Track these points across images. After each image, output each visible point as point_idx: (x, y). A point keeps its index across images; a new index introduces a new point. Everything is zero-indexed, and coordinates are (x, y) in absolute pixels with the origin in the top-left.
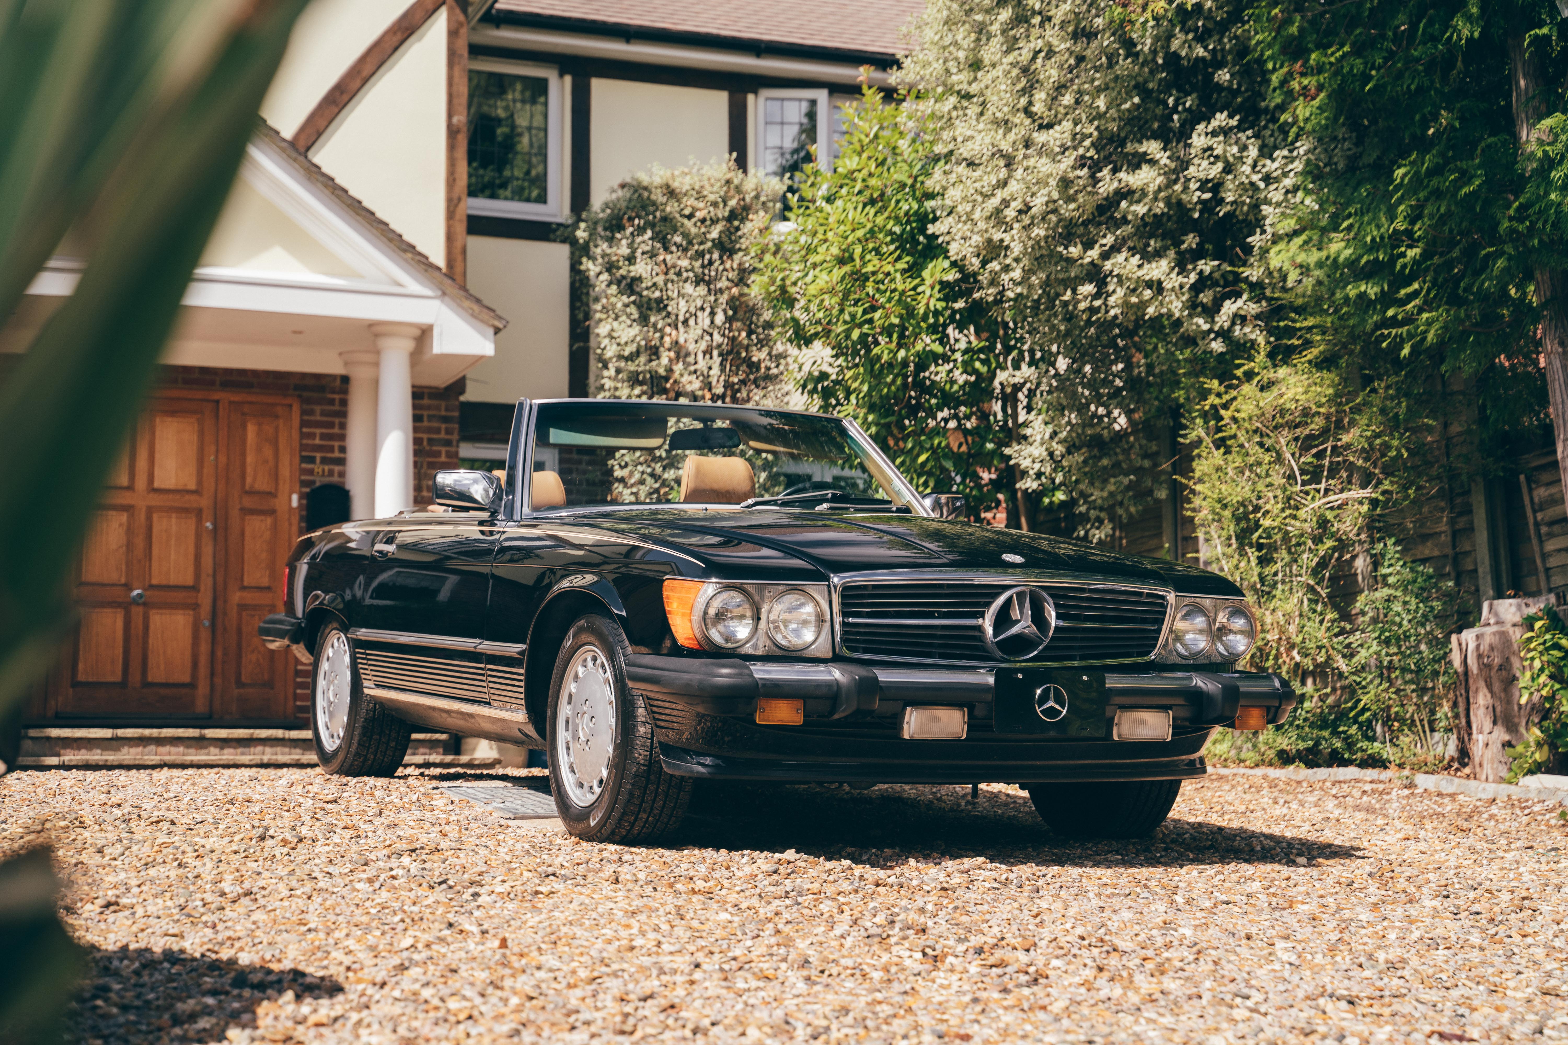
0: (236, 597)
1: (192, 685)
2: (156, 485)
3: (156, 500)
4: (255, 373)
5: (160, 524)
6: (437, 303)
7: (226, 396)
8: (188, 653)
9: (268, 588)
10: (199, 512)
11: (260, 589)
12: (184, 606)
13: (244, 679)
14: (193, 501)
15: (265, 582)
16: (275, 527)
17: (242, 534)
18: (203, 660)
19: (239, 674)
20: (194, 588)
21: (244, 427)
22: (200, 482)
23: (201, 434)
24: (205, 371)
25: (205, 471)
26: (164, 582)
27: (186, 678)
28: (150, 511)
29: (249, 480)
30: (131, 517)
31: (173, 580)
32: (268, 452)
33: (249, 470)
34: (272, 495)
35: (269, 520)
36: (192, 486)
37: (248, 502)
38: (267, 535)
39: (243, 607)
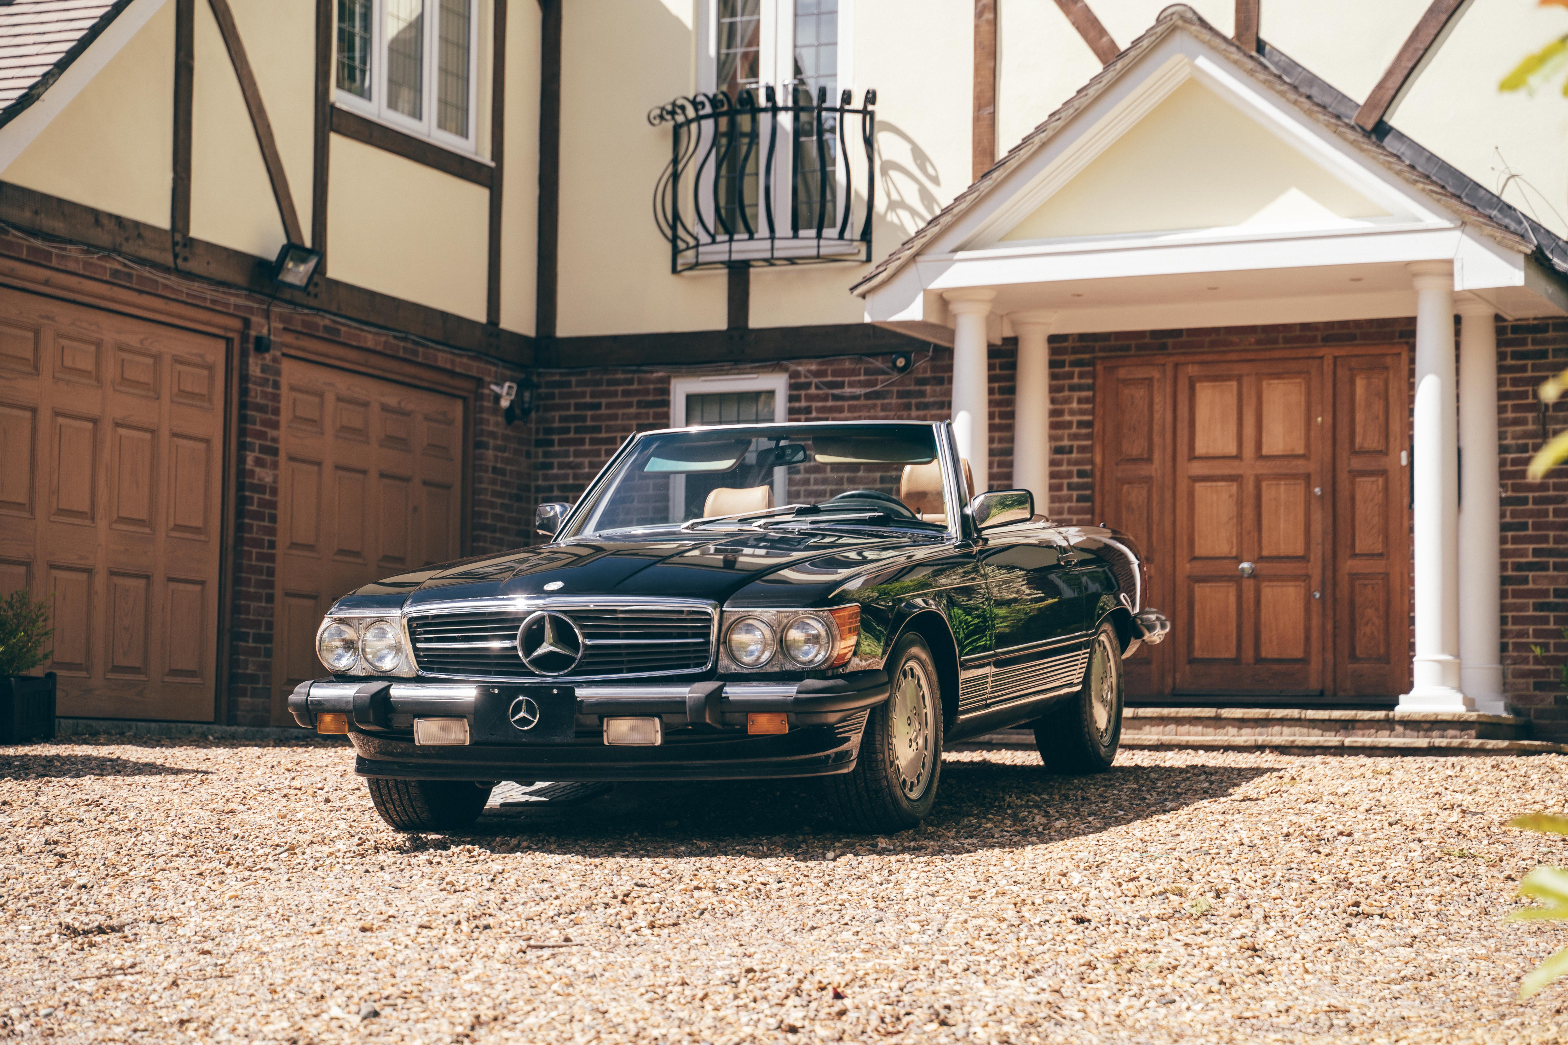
0: (1349, 565)
1: (1305, 661)
2: (1265, 452)
3: (1263, 468)
4: (1358, 323)
5: (1269, 492)
6: (1458, 234)
7: (1329, 352)
8: (1301, 627)
9: (1381, 555)
10: (1307, 477)
11: (1371, 556)
12: (1295, 578)
13: (1358, 653)
14: (1301, 466)
15: (1379, 548)
16: (1386, 488)
17: (1353, 499)
18: (1315, 634)
19: (1353, 648)
20: (1304, 558)
21: (1352, 383)
22: (1308, 446)
23: (1309, 394)
24: (1305, 326)
25: (1312, 434)
26: (1274, 553)
27: (1299, 654)
28: (1258, 481)
29: (1358, 440)
30: (1241, 487)
31: (1284, 550)
32: (1378, 407)
33: (1359, 429)
34: (1385, 452)
35: (1381, 481)
36: (1301, 451)
37: (1357, 463)
38: (1380, 497)
39: (1354, 577)
